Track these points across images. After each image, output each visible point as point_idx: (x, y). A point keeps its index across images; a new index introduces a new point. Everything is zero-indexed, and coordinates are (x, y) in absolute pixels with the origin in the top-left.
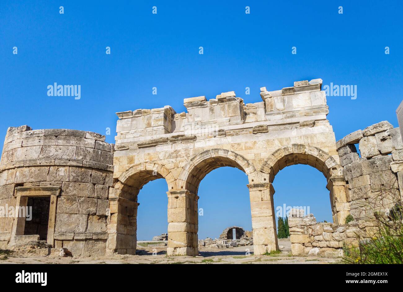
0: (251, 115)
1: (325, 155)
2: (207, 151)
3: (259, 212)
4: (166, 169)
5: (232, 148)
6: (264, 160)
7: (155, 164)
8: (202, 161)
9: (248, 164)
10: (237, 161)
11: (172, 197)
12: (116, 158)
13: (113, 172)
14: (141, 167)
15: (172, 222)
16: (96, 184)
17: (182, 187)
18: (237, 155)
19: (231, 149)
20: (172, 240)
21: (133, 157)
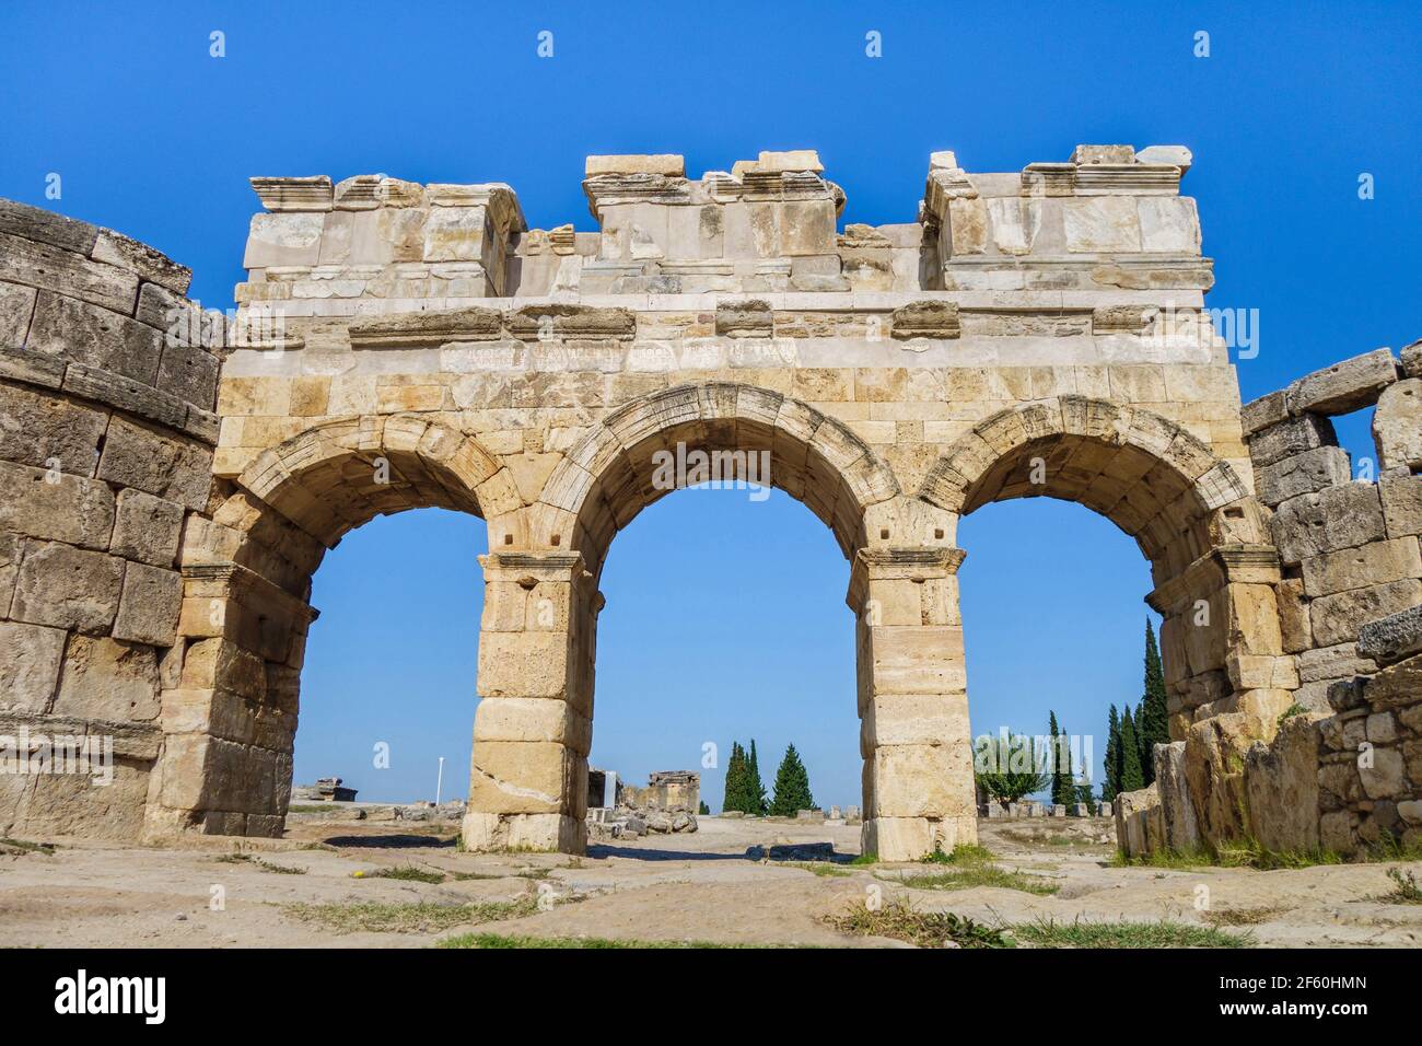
0: (866, 273)
1: (1196, 452)
2: (686, 391)
3: (908, 671)
4: (485, 453)
5: (799, 387)
6: (936, 450)
7: (430, 424)
8: (657, 429)
9: (866, 463)
10: (817, 446)
11: (507, 578)
12: (236, 384)
13: (211, 446)
14: (361, 432)
15: (499, 692)
16: (121, 487)
17: (555, 541)
18: (822, 418)
19: (795, 391)
20: (491, 776)
21: (321, 383)
